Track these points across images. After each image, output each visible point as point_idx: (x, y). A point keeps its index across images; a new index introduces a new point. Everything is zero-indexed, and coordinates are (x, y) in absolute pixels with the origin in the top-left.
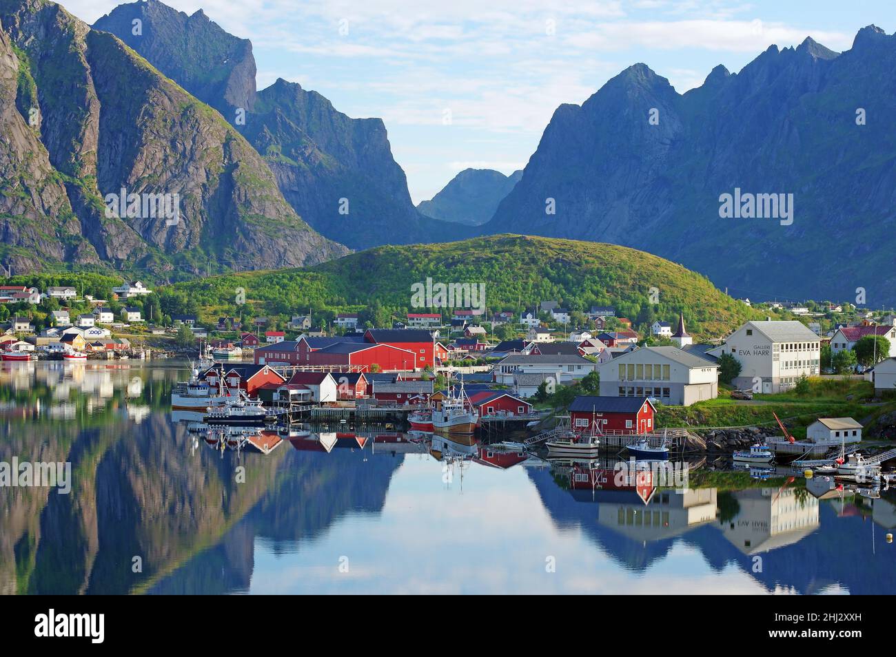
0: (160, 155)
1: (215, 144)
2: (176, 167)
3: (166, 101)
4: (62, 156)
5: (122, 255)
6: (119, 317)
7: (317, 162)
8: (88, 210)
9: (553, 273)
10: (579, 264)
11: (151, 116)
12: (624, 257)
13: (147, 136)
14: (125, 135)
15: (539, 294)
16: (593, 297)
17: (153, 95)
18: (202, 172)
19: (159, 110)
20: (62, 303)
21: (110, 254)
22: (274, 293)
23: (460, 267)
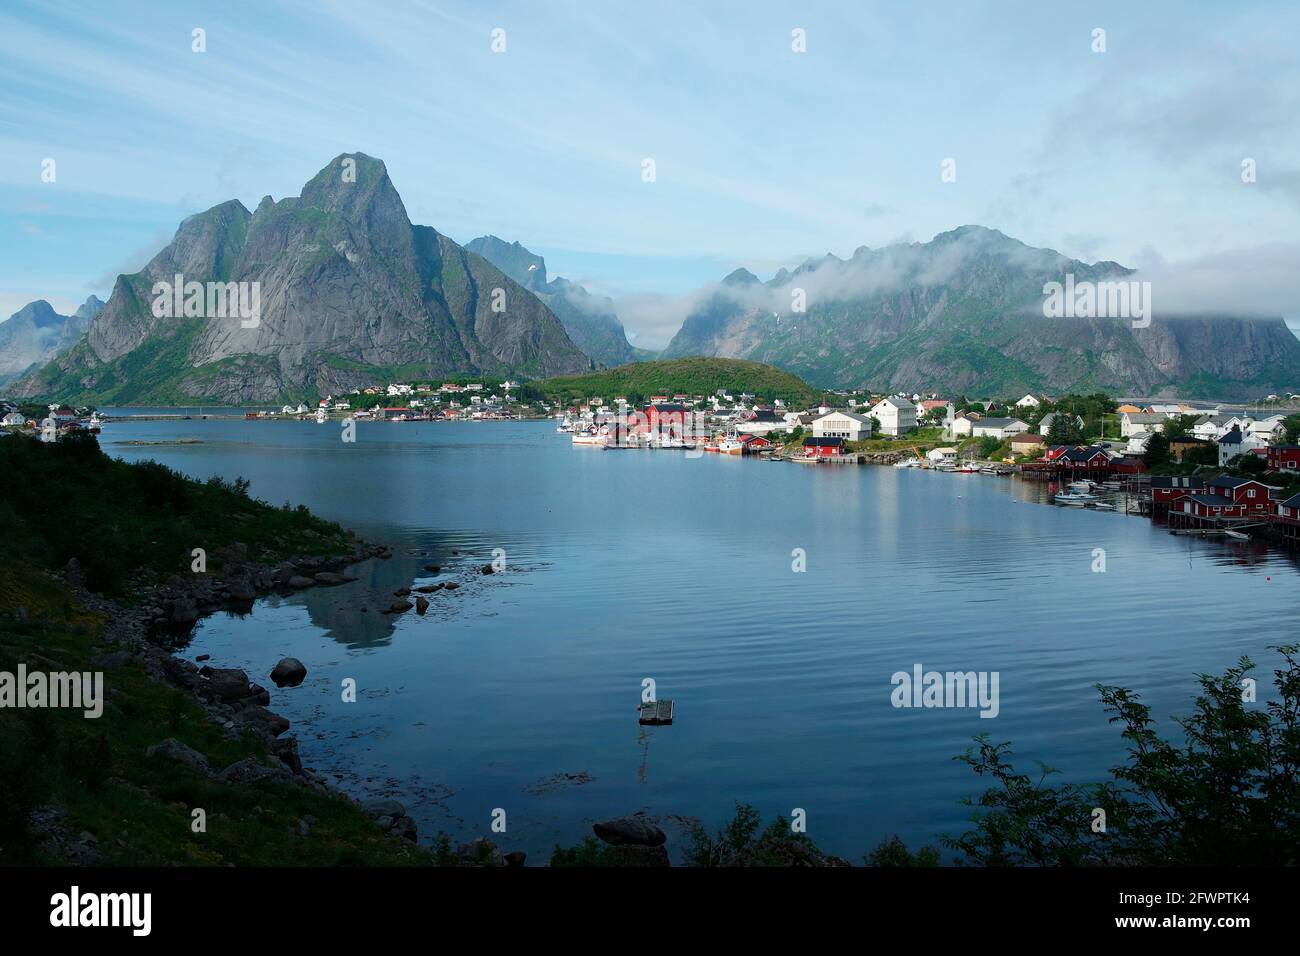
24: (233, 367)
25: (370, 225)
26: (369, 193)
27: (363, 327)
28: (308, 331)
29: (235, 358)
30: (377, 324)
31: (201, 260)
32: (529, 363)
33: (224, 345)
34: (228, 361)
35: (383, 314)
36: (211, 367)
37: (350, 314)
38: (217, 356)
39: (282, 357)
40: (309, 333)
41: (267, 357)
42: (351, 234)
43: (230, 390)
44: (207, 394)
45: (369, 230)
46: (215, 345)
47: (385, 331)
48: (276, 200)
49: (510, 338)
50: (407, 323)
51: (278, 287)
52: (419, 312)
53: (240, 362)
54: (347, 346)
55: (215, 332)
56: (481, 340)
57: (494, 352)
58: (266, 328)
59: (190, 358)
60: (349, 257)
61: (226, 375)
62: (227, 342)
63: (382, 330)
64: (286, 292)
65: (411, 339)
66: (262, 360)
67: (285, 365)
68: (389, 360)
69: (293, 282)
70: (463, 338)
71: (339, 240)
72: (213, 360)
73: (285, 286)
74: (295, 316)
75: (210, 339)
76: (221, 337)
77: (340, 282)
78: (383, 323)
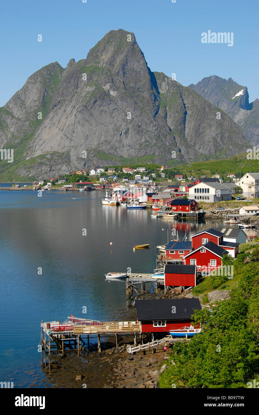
24: (44, 160)
25: (124, 73)
26: (124, 54)
27: (119, 135)
28: (87, 137)
29: (47, 154)
30: (126, 133)
31: (35, 99)
32: (218, 154)
33: (42, 147)
34: (42, 157)
35: (130, 126)
36: (33, 160)
37: (111, 127)
38: (38, 153)
39: (72, 153)
40: (87, 139)
41: (63, 153)
42: (113, 79)
43: (42, 173)
44: (30, 175)
45: (124, 76)
46: (37, 147)
47: (131, 137)
48: (77, 61)
49: (206, 139)
50: (144, 131)
51: (72, 112)
52: (152, 125)
53: (49, 156)
54: (109, 146)
55: (38, 140)
56: (189, 140)
57: (197, 148)
58: (64, 136)
59: (25, 155)
60: (112, 93)
61: (41, 164)
62: (44, 145)
63: (130, 135)
64: (75, 115)
65: (146, 141)
66: (60, 155)
67: (73, 158)
68: (134, 154)
69: (80, 109)
70: (178, 140)
71: (106, 83)
72: (35, 156)
73: (75, 112)
74: (79, 128)
75: (35, 144)
76: (41, 142)
77: (106, 108)
78: (130, 132)
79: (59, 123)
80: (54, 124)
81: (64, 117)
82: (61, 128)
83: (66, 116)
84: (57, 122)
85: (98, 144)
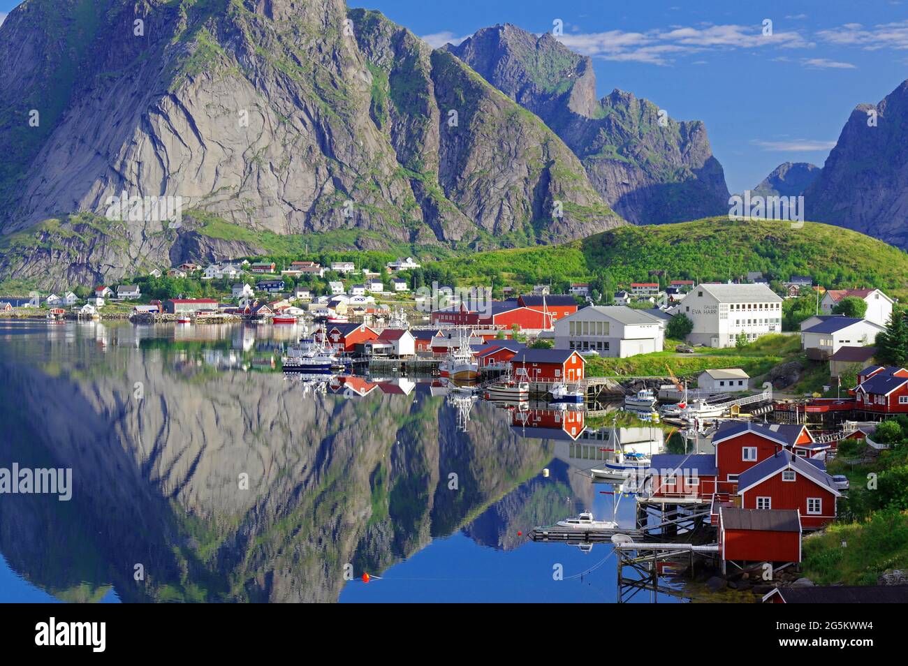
0: (489, 154)
1: (534, 144)
2: (503, 164)
3: (495, 109)
4: (408, 155)
5: (456, 238)
6: (388, 287)
7: (645, 159)
8: (429, 200)
9: (762, 248)
10: (785, 241)
11: (482, 121)
12: (828, 234)
13: (479, 139)
14: (460, 137)
15: (748, 266)
16: (795, 268)
17: (483, 103)
18: (524, 168)
19: (488, 116)
20: (341, 275)
21: (446, 236)
22: (525, 267)
23: (683, 244)
28: (174, 177)
29: (61, 221)
30: (281, 167)
31: (29, 70)
33: (48, 200)
35: (292, 151)
38: (36, 218)
40: (175, 182)
43: (51, 271)
44: (15, 276)
46: (35, 200)
47: (295, 179)
51: (132, 108)
54: (234, 202)
55: (38, 180)
56: (448, 191)
61: (46, 247)
62: (53, 196)
63: (291, 176)
66: (102, 224)
67: (136, 232)
68: (301, 226)
69: (154, 101)
70: (419, 190)
71: (229, 34)
72: (30, 224)
73: (142, 108)
75: (30, 192)
76: (45, 188)
78: (291, 166)
79: (95, 138)
80: (82, 141)
81: (111, 120)
82: (103, 152)
83: (116, 120)
84: (92, 133)
85: (205, 198)
